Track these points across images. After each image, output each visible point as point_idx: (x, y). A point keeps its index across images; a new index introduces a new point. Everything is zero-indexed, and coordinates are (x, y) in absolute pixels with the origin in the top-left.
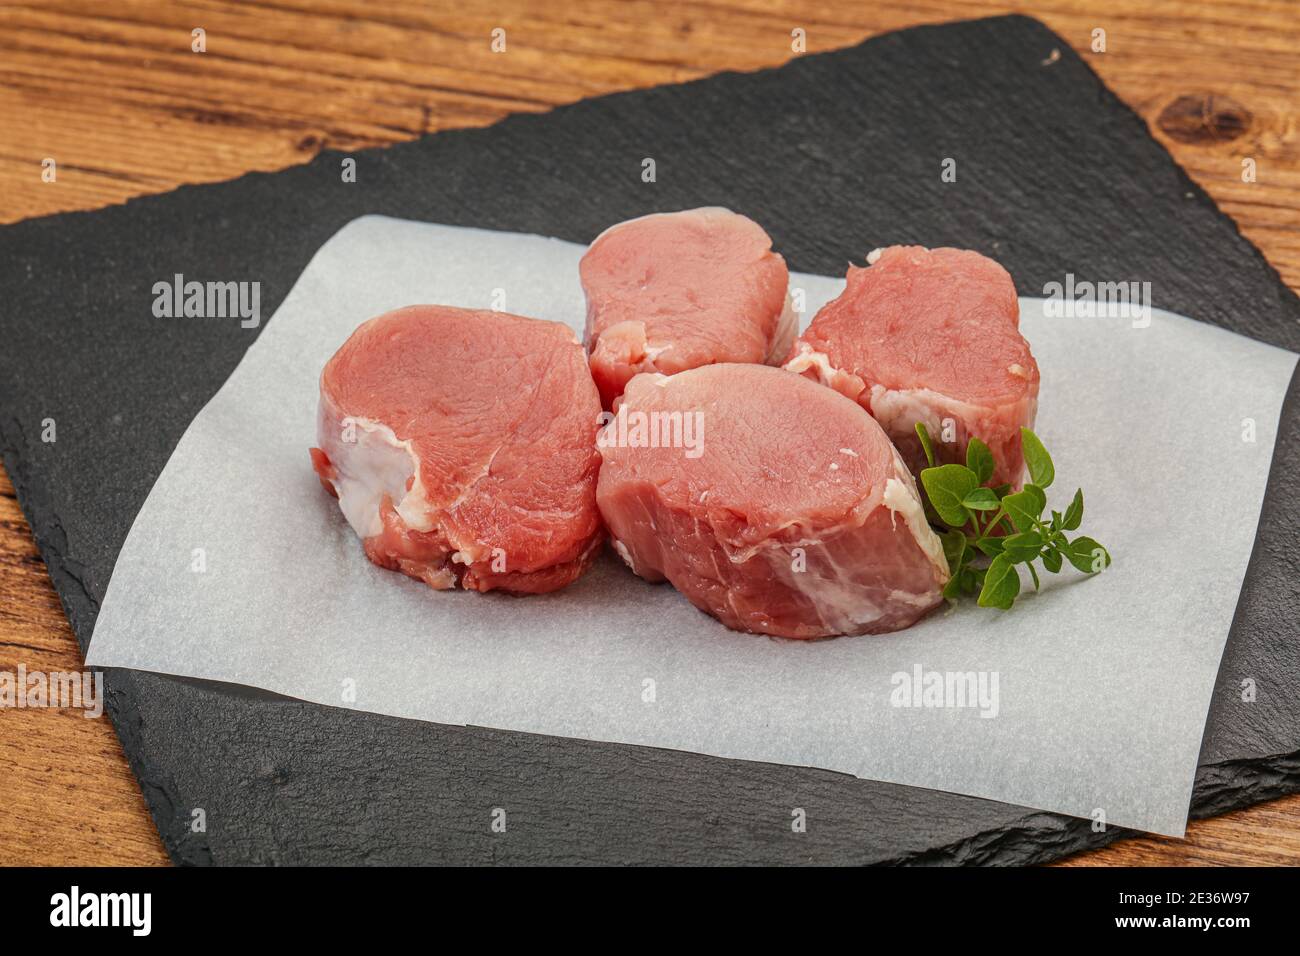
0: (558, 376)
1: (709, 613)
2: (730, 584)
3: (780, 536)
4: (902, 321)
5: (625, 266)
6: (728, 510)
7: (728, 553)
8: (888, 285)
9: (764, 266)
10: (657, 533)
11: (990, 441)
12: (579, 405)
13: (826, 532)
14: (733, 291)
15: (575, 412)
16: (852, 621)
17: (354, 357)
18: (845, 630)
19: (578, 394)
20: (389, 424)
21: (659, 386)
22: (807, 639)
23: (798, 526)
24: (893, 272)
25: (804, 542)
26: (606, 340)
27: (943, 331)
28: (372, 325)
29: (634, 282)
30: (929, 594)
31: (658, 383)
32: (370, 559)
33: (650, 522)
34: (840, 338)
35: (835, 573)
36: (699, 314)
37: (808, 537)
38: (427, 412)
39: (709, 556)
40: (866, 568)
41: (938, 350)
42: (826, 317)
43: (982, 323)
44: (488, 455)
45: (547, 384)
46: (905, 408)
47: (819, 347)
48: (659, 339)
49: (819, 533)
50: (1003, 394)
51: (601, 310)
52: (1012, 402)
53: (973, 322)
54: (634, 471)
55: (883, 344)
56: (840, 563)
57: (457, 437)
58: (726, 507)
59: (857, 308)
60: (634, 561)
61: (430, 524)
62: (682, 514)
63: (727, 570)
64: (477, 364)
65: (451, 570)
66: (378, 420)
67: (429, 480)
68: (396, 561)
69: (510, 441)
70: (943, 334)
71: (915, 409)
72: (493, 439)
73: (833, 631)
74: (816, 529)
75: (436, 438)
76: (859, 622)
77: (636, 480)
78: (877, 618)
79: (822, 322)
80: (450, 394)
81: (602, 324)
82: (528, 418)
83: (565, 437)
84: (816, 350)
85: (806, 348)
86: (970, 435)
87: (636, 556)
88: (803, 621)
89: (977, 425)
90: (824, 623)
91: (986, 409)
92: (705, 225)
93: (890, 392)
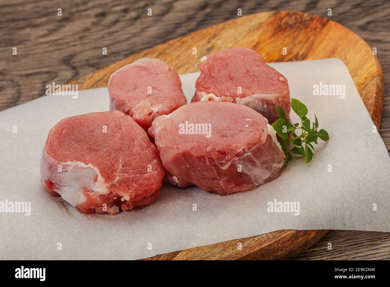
0: (126, 127)
1: (212, 191)
2: (221, 178)
3: (238, 155)
4: (232, 75)
5: (125, 85)
6: (218, 151)
7: (220, 167)
8: (219, 65)
9: (171, 72)
10: (190, 168)
11: (282, 105)
12: (139, 134)
13: (252, 149)
14: (167, 82)
15: (140, 137)
16: (262, 179)
17: (55, 142)
18: (261, 183)
19: (137, 131)
20: (80, 160)
21: (167, 119)
22: (250, 190)
23: (243, 149)
24: (217, 61)
25: (246, 155)
26: (136, 110)
27: (248, 74)
28: (54, 129)
29: (132, 90)
30: (282, 162)
31: (167, 118)
32: (82, 212)
33: (186, 165)
34: (215, 87)
35: (256, 163)
36: (162, 93)
37: (247, 153)
38: (91, 152)
39: (213, 170)
40: (266, 158)
41: (252, 81)
42: (204, 82)
43: (259, 68)
44: (119, 160)
45: (123, 130)
46: (249, 103)
47: (209, 92)
48: (155, 105)
49: (250, 150)
50: (282, 88)
51: (126, 102)
52: (286, 90)
53: (257, 69)
54: (177, 148)
55: (232, 84)
56: (257, 159)
57: (106, 157)
58: (217, 150)
59: (214, 76)
60: (180, 182)
61: (109, 190)
62: (201, 158)
63: (220, 173)
64: (96, 132)
65: (116, 206)
66: (75, 161)
67: (104, 175)
68: (94, 209)
69: (123, 153)
70: (248, 75)
71: (253, 102)
72: (117, 155)
73: (257, 185)
74: (249, 149)
75: (100, 160)
76: (265, 178)
77: (180, 151)
78: (269, 176)
79: (204, 84)
80: (93, 144)
81: (130, 106)
82: (124, 144)
83: (141, 146)
84: (208, 93)
85: (204, 93)
86: (275, 105)
87: (180, 179)
88: (248, 184)
89: (277, 101)
90: (254, 182)
91: (279, 94)
92: (142, 65)
93: (243, 99)
